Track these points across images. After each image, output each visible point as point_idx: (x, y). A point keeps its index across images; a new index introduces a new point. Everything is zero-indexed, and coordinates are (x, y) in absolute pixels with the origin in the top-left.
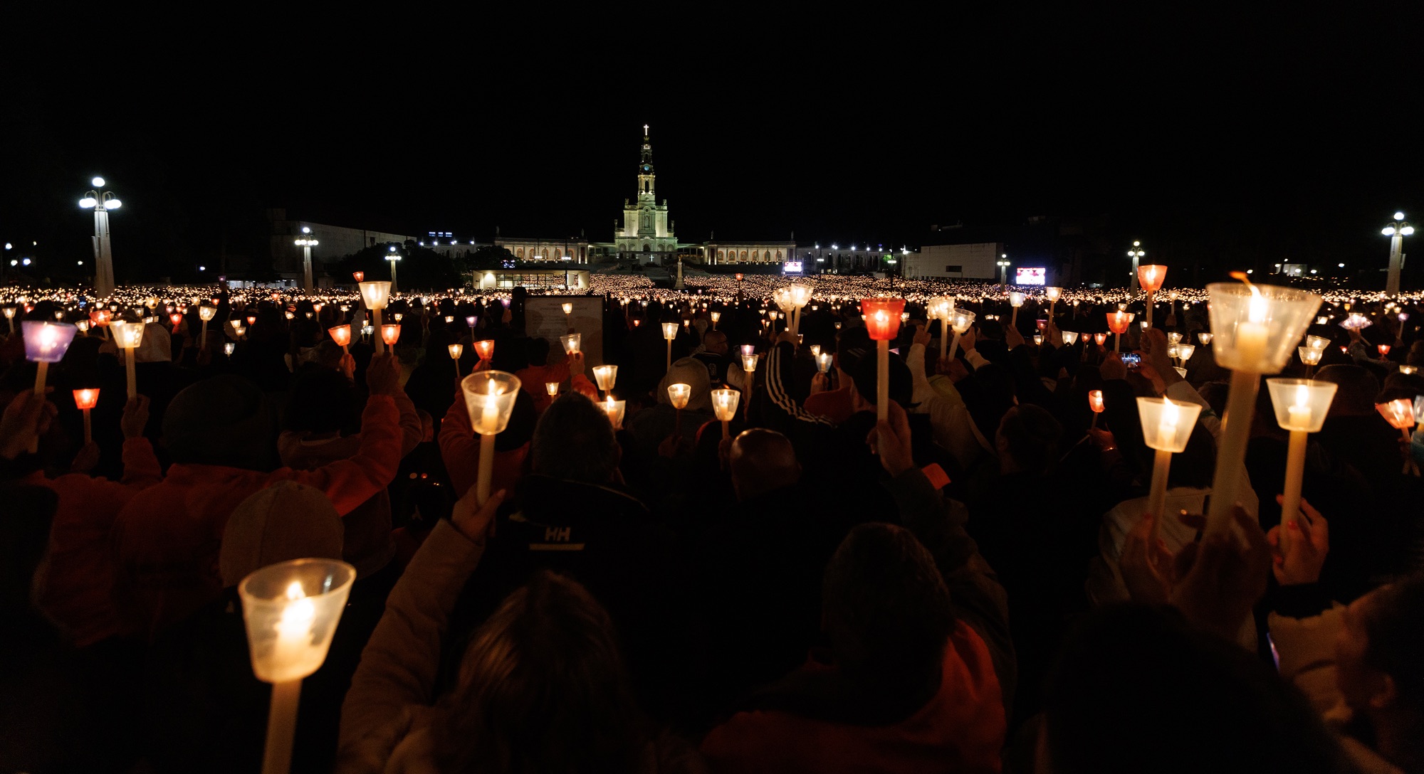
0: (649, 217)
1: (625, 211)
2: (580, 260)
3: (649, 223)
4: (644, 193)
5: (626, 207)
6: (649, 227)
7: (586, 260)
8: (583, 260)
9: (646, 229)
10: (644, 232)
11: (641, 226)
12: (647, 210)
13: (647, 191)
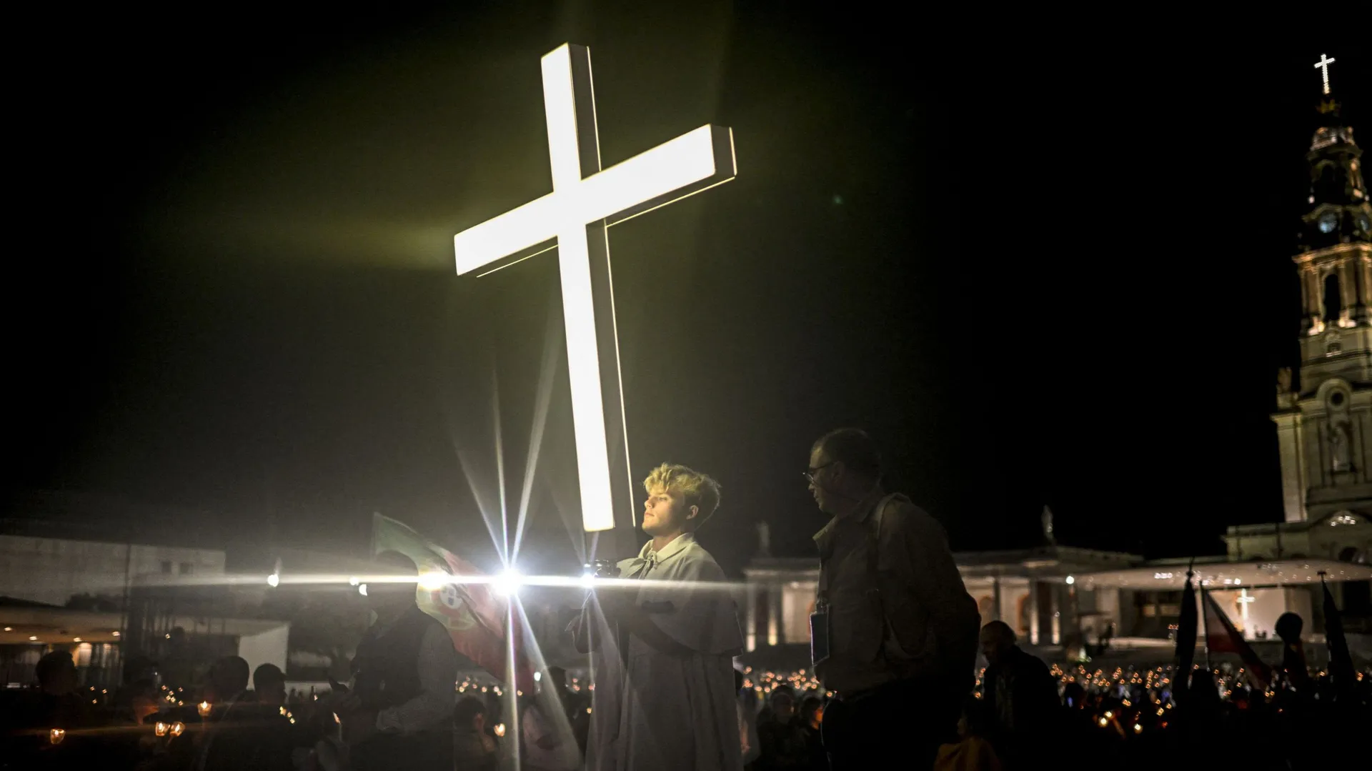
0: (1347, 427)
1: (1280, 420)
2: (1035, 628)
3: (1351, 453)
4: (1319, 327)
5: (1282, 402)
6: (1353, 469)
7: (1056, 628)
8: (1045, 630)
9: (1340, 479)
10: (1330, 493)
11: (1316, 470)
12: (1337, 398)
13: (1332, 315)
